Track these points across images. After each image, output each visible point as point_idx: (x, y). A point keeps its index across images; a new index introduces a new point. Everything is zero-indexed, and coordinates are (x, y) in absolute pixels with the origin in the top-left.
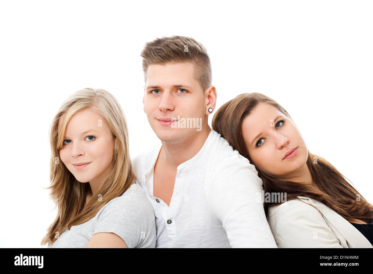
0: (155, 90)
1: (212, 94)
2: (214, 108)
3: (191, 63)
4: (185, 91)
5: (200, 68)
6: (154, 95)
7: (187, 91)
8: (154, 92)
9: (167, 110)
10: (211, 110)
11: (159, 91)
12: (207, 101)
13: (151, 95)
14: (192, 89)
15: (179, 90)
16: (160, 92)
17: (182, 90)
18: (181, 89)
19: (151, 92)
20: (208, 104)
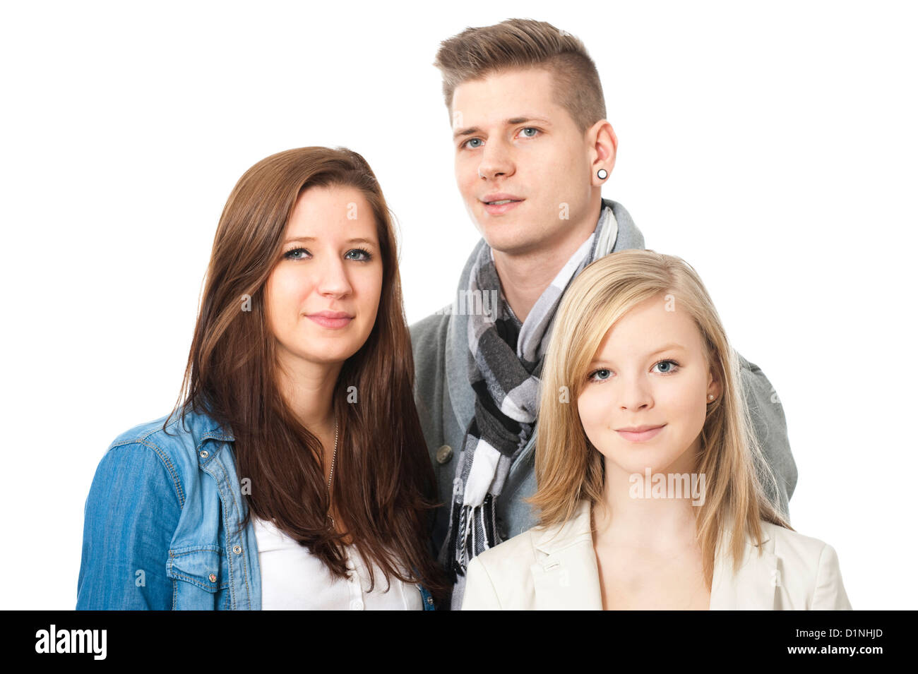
0: (471, 140)
1: (604, 140)
2: (611, 170)
3: (545, 69)
4: (537, 132)
5: (568, 80)
6: (471, 150)
7: (541, 131)
8: (469, 145)
9: (497, 175)
10: (602, 174)
11: (481, 140)
12: (593, 155)
13: (463, 152)
14: (550, 124)
15: (523, 132)
16: (483, 144)
17: (531, 130)
18: (525, 129)
19: (463, 146)
20: (596, 162)
